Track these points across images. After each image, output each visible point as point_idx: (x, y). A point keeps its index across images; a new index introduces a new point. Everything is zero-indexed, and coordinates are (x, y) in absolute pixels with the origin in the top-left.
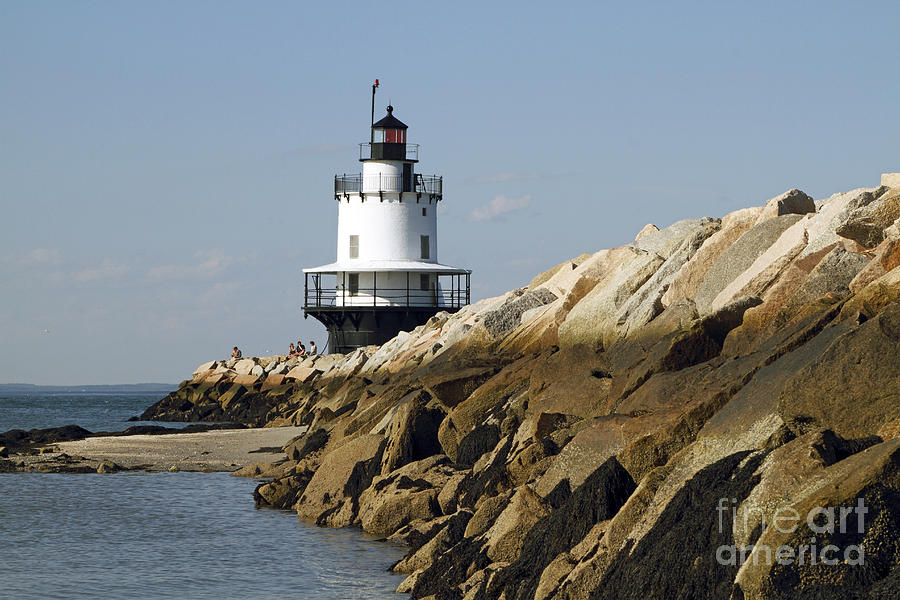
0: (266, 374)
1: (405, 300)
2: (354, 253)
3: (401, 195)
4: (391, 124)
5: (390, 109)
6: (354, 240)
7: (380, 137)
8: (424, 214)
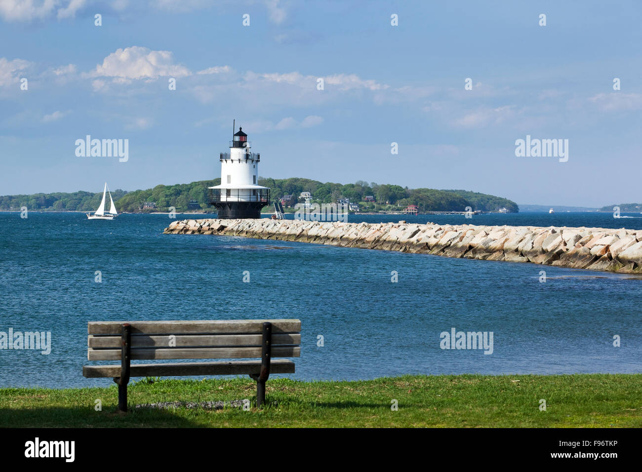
0: (201, 227)
1: (249, 199)
2: (229, 181)
3: (246, 161)
4: (241, 134)
5: (241, 129)
6: (229, 177)
7: (237, 139)
8: (254, 167)
